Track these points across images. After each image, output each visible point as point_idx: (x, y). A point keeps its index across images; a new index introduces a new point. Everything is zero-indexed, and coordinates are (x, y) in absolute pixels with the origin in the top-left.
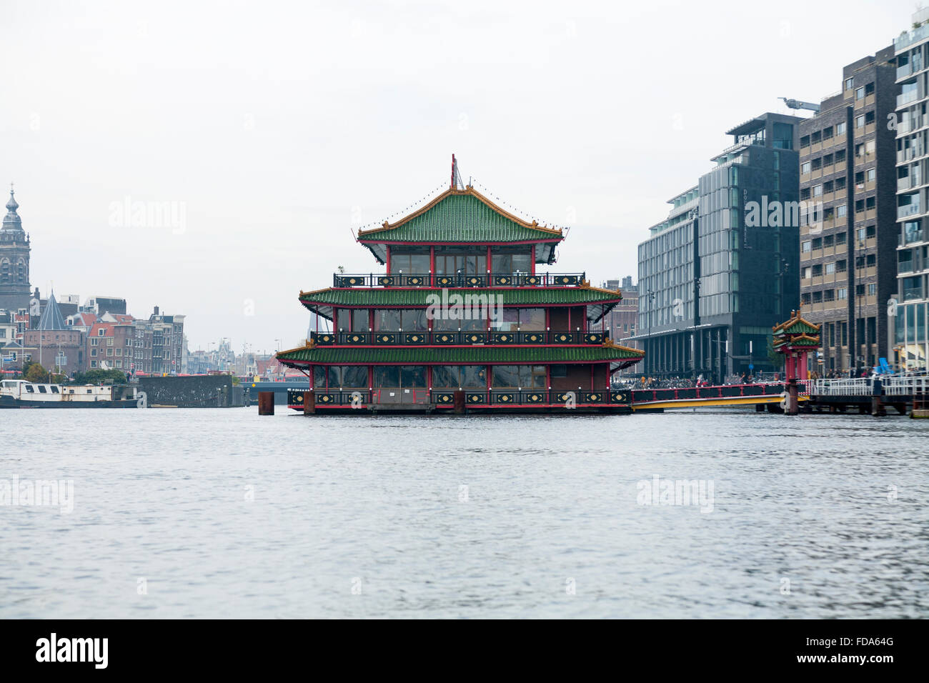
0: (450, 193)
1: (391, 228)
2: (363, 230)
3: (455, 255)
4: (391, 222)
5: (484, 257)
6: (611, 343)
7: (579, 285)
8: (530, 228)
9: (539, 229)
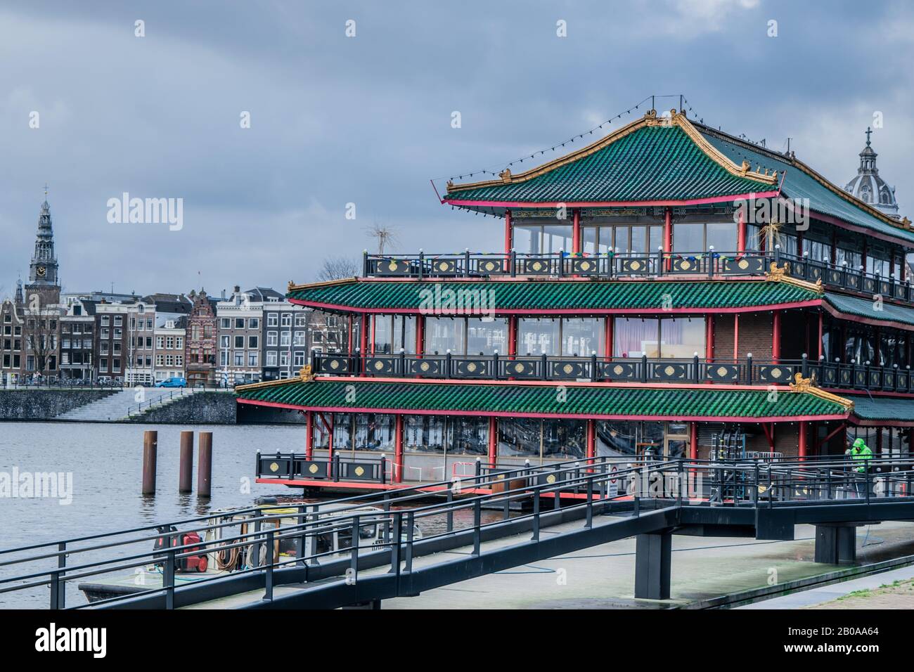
0: (643, 124)
1: (514, 181)
2: (456, 183)
3: (614, 224)
4: (515, 172)
5: (660, 228)
6: (806, 384)
7: (765, 273)
8: (739, 175)
9: (749, 176)
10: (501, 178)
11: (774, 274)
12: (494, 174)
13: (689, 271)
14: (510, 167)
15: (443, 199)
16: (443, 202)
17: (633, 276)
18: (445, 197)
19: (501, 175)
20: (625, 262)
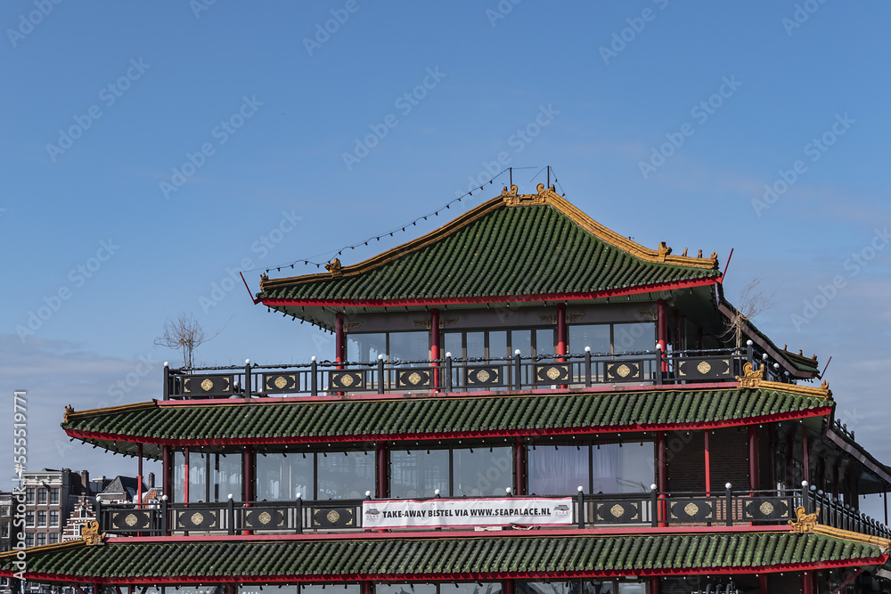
0: (501, 204)
1: (347, 275)
6: (811, 521)
7: (736, 377)
8: (654, 260)
9: (672, 260)
10: (327, 272)
11: (749, 379)
12: (318, 265)
13: (628, 379)
14: (339, 257)
15: (255, 298)
16: (256, 302)
17: (554, 387)
18: (259, 295)
19: (328, 268)
20: (539, 369)
